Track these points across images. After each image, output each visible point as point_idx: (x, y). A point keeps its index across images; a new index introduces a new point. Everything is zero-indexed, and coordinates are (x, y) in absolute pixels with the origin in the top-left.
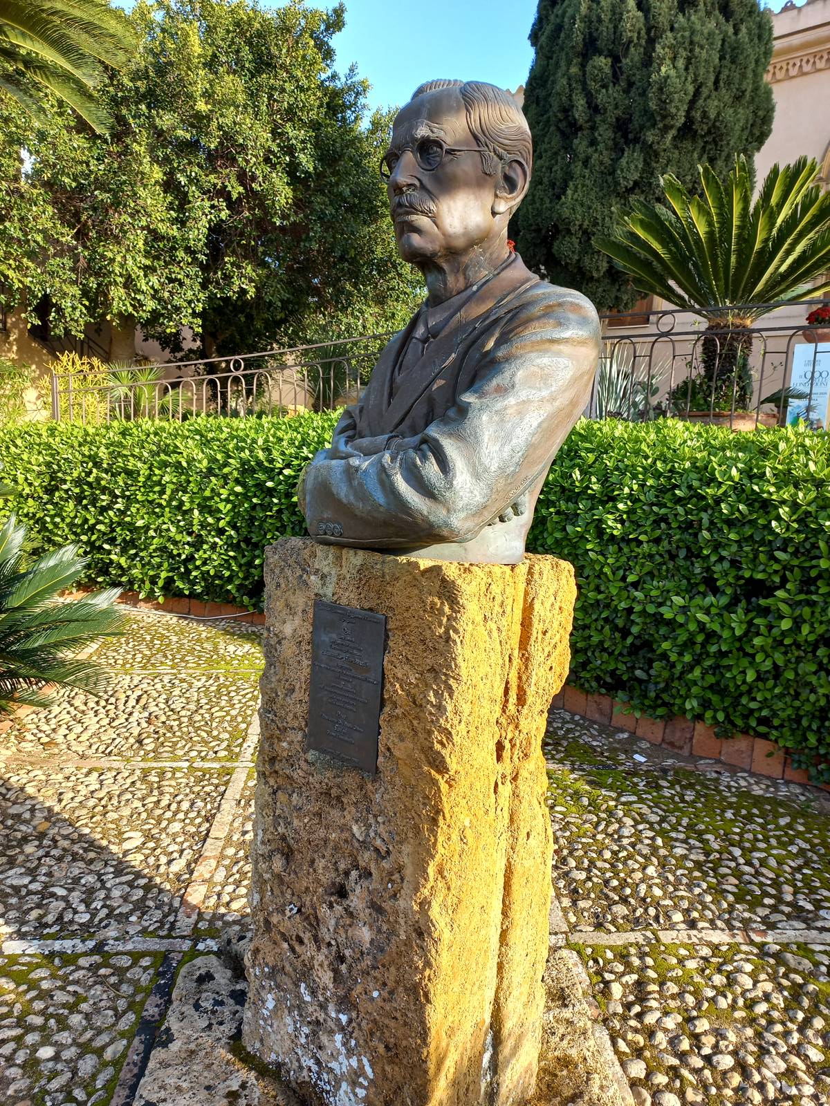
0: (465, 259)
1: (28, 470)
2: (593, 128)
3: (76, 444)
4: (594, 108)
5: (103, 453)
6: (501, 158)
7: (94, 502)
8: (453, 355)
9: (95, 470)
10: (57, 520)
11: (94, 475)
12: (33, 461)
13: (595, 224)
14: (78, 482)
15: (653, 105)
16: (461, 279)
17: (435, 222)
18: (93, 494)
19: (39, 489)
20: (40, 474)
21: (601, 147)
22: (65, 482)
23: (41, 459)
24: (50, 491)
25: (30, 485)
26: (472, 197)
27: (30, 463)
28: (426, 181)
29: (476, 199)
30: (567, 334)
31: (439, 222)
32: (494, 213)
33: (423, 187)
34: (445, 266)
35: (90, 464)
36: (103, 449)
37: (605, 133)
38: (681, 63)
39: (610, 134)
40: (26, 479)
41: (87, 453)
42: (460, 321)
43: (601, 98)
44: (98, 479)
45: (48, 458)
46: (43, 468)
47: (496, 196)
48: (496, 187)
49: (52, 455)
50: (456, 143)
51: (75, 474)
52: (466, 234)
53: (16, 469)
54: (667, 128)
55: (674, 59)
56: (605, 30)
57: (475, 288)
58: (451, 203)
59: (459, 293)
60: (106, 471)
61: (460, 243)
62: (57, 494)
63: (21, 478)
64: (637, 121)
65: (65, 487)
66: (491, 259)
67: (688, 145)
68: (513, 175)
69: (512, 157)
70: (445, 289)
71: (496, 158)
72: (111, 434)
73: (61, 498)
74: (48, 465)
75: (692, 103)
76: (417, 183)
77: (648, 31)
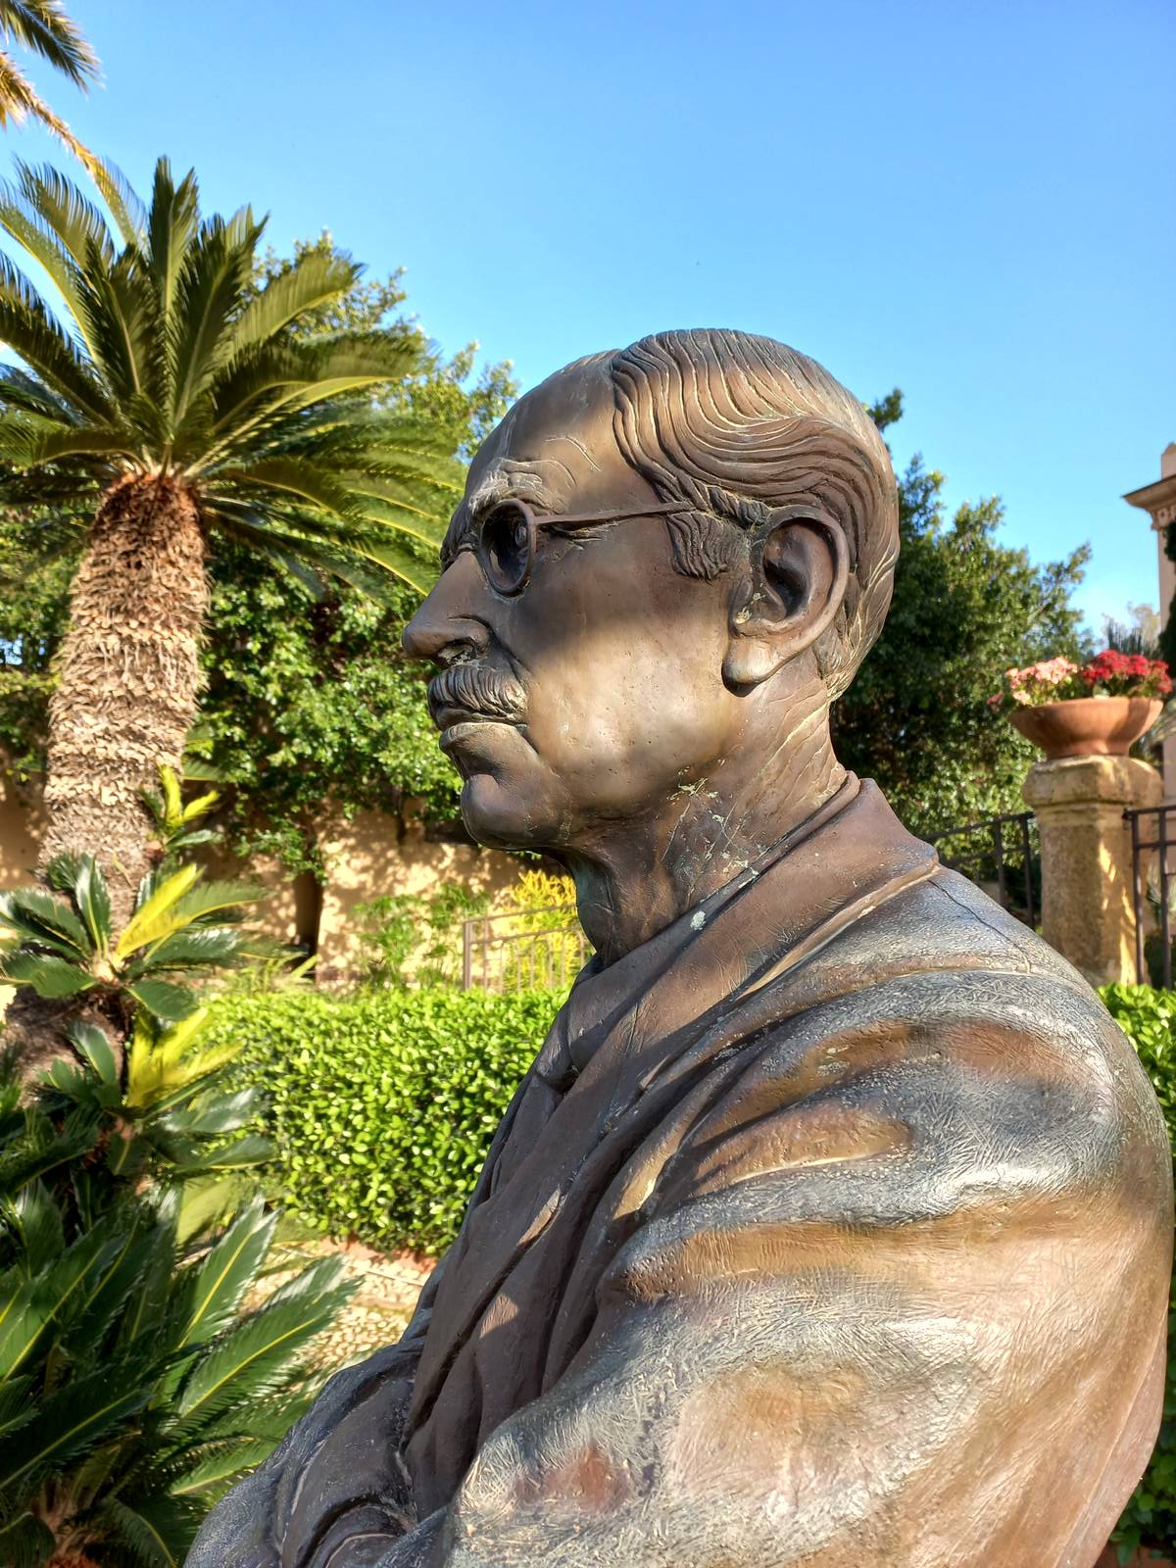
0: (666, 830)
1: (397, 1072)
3: (463, 1030)
5: (493, 1045)
6: (741, 520)
7: (476, 1125)
8: (554, 1201)
9: (481, 1074)
10: (427, 1152)
11: (478, 1081)
12: (405, 1058)
14: (459, 1093)
16: (663, 890)
17: (526, 736)
18: (474, 1112)
19: (408, 1102)
20: (412, 1076)
22: (440, 1091)
23: (415, 1055)
24: (423, 1103)
25: (398, 1094)
26: (645, 648)
27: (400, 1059)
28: (503, 625)
29: (660, 649)
30: (941, 1191)
31: (537, 736)
32: (738, 687)
33: (495, 642)
34: (606, 855)
35: (477, 1063)
36: (495, 1040)
40: (394, 1085)
41: (473, 1045)
42: (629, 1043)
44: (483, 1089)
45: (424, 1053)
46: (417, 1068)
47: (734, 631)
48: (731, 606)
49: (430, 1048)
50: (577, 503)
51: (455, 1080)
52: (637, 753)
53: (382, 1069)
57: (698, 919)
58: (572, 675)
59: (658, 932)
60: (496, 1075)
61: (622, 786)
62: (430, 1110)
63: (386, 1082)
65: (439, 1099)
66: (753, 818)
68: (793, 562)
69: (787, 511)
70: (618, 921)
71: (721, 524)
72: (511, 1014)
73: (436, 1117)
74: (423, 1062)
76: (477, 634)
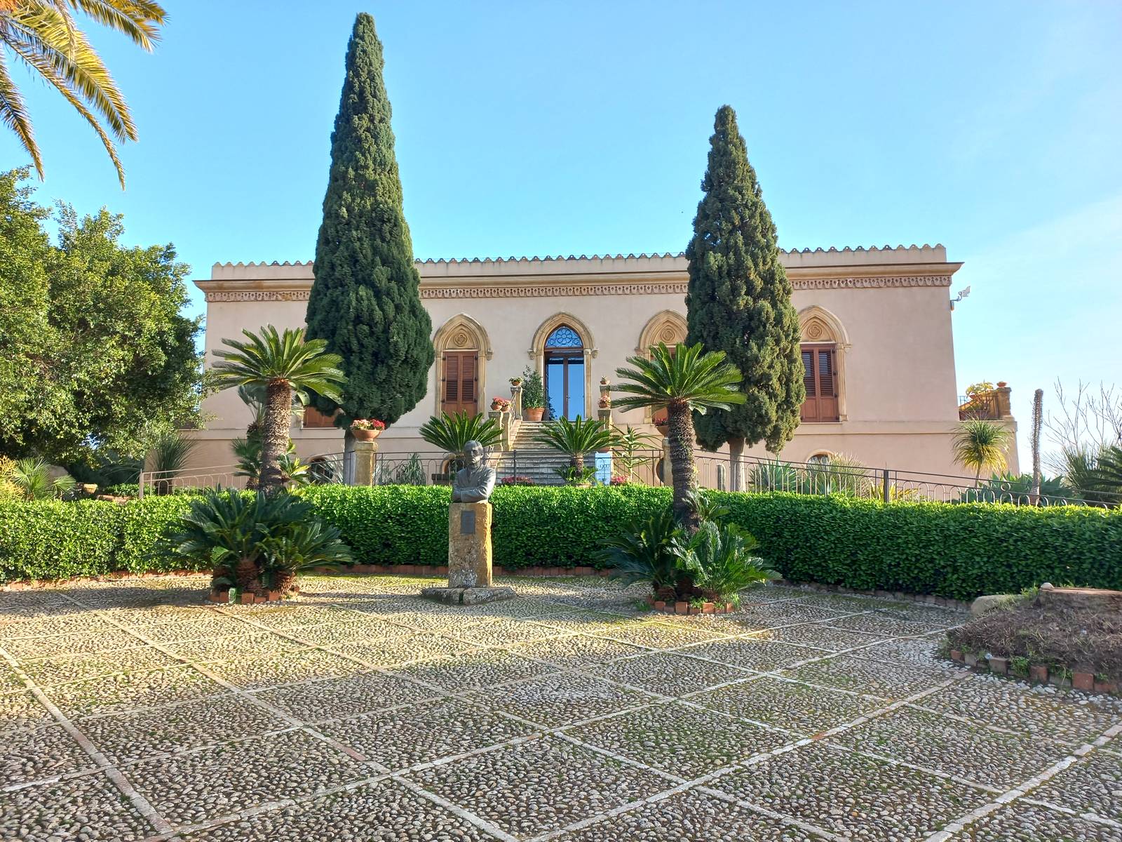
2: (361, 353)
4: (362, 345)
13: (365, 396)
15: (392, 351)
21: (366, 362)
37: (368, 357)
38: (401, 336)
39: (370, 358)
43: (366, 341)
54: (397, 360)
55: (398, 334)
56: (366, 315)
64: (383, 354)
67: (405, 366)
75: (407, 352)
77: (385, 319)
